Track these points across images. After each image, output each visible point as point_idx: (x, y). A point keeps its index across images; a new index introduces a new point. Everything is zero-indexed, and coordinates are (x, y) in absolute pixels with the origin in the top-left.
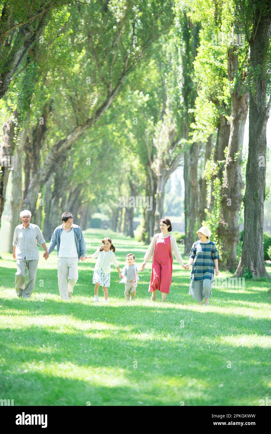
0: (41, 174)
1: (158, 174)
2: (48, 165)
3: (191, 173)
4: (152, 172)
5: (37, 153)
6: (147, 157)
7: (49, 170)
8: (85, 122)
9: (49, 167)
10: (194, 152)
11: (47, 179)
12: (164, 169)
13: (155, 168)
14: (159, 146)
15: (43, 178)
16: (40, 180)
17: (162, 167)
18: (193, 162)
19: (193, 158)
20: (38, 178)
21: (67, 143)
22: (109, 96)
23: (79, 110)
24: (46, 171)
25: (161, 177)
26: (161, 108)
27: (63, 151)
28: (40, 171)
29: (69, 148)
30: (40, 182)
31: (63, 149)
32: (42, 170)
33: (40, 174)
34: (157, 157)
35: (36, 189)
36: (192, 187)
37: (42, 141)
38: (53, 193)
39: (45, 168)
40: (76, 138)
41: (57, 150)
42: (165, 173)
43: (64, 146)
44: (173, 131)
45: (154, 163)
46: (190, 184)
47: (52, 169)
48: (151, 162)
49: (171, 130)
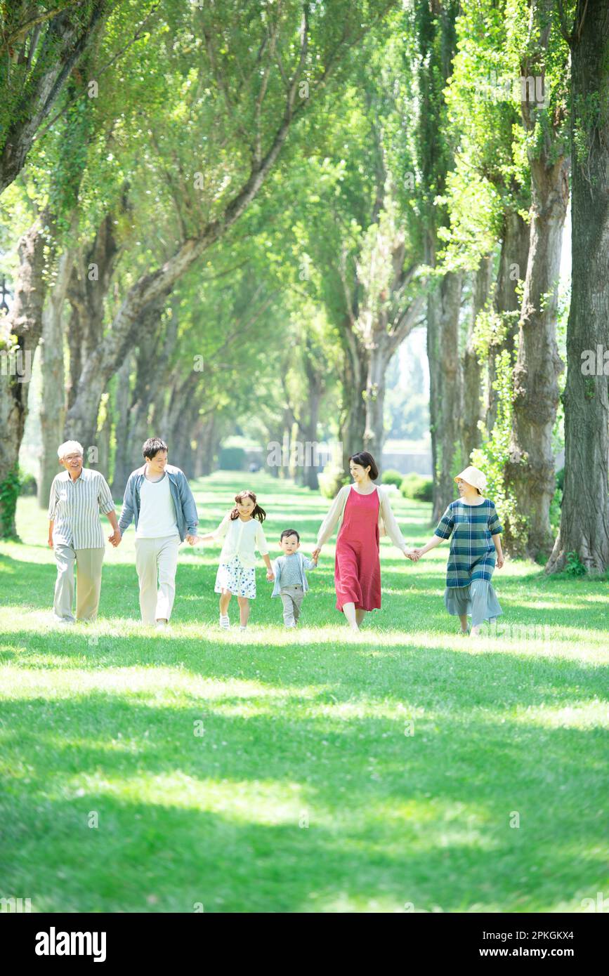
0: (107, 351)
1: (369, 346)
2: (121, 329)
3: (442, 341)
4: (356, 340)
5: (96, 303)
6: (345, 307)
7: (123, 341)
8: (203, 232)
9: (125, 334)
10: (449, 294)
11: (119, 363)
12: (383, 333)
13: (362, 333)
14: (369, 281)
15: (110, 360)
16: (104, 365)
17: (378, 329)
18: (447, 317)
19: (448, 309)
20: (100, 360)
21: (162, 279)
22: (255, 172)
23: (188, 205)
24: (117, 343)
25: (375, 351)
27: (155, 299)
28: (105, 345)
29: (168, 291)
30: (105, 368)
31: (154, 294)
32: (109, 342)
33: (104, 350)
34: (366, 308)
35: (96, 386)
36: (447, 372)
37: (107, 277)
38: (134, 393)
39: (114, 336)
40: (181, 267)
41: (142, 295)
42: (385, 343)
43: (157, 285)
44: (401, 247)
45: (360, 320)
46: (442, 365)
47: (132, 338)
48: (353, 320)
49: (396, 246)
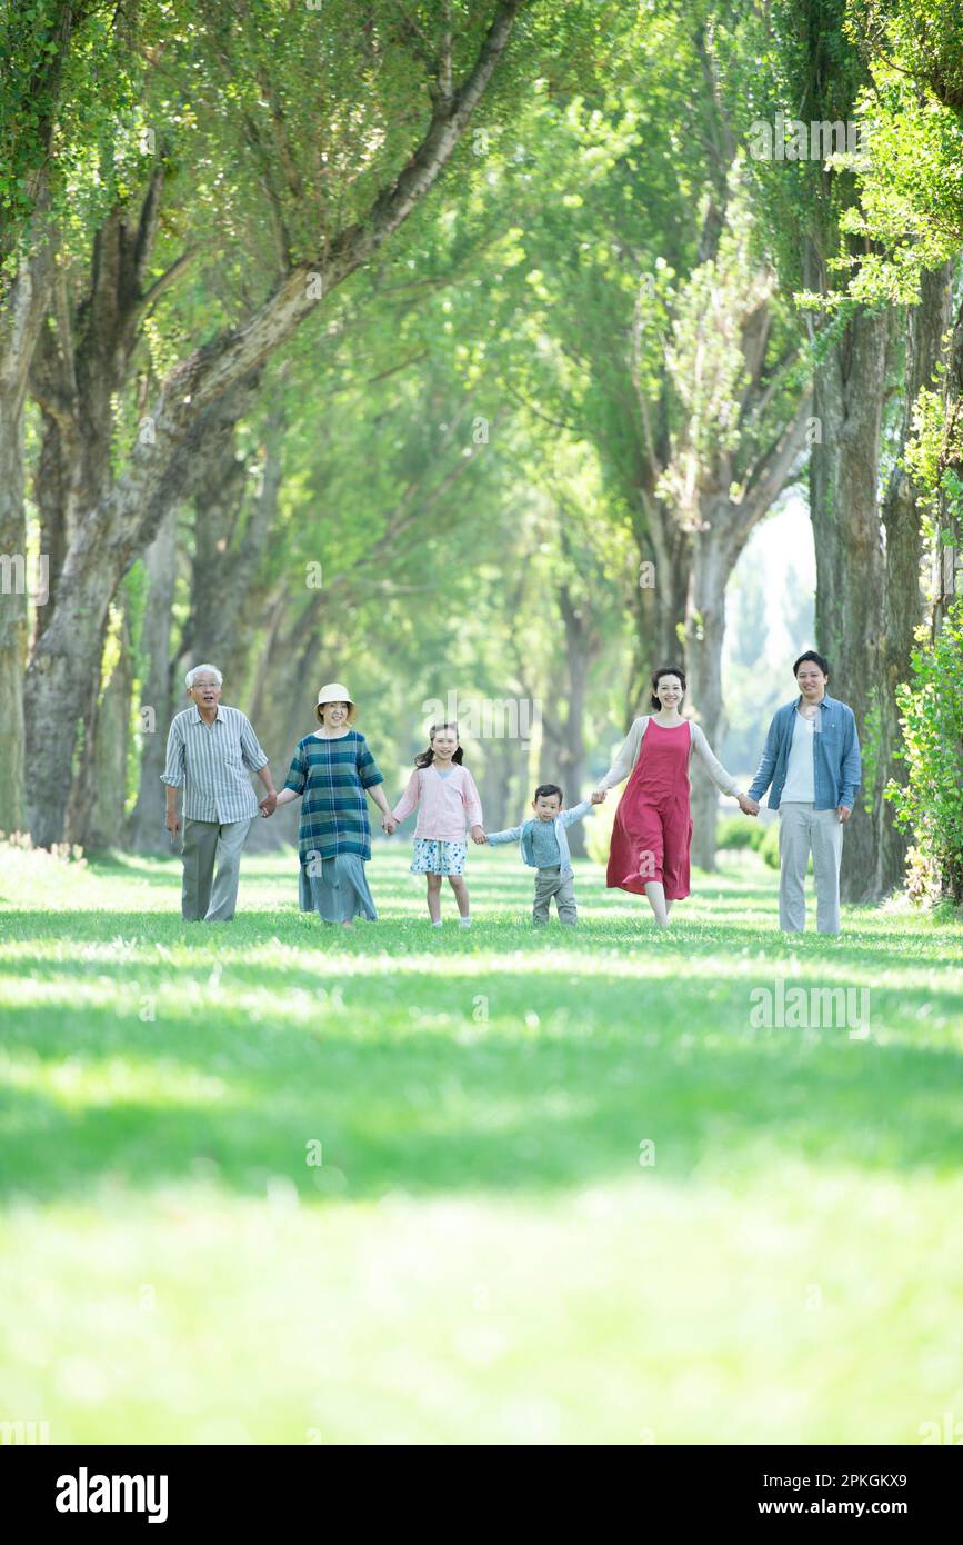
0: (120, 510)
1: (690, 520)
2: (151, 461)
3: (843, 478)
4: (664, 514)
5: (98, 412)
6: (639, 444)
7: (155, 487)
8: (327, 251)
9: (159, 472)
10: (858, 376)
11: (147, 535)
12: (721, 497)
13: (676, 497)
14: (693, 387)
15: (131, 527)
16: (113, 539)
17: (710, 489)
18: (852, 426)
19: (855, 408)
20: (105, 527)
21: (239, 353)
22: (440, 119)
23: (297, 190)
24: (142, 492)
25: (704, 537)
26: (704, 204)
27: (222, 398)
28: (116, 494)
29: (252, 380)
30: (115, 546)
31: (221, 384)
32: (126, 490)
33: (113, 506)
34: (684, 443)
35: (97, 583)
36: (853, 547)
37: (120, 355)
39: (135, 477)
40: (281, 327)
41: (194, 389)
42: (724, 519)
43: (228, 366)
44: (762, 308)
45: (671, 472)
46: (841, 531)
47: (172, 482)
48: (656, 469)
49: (751, 307)
